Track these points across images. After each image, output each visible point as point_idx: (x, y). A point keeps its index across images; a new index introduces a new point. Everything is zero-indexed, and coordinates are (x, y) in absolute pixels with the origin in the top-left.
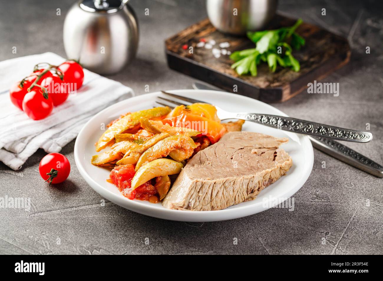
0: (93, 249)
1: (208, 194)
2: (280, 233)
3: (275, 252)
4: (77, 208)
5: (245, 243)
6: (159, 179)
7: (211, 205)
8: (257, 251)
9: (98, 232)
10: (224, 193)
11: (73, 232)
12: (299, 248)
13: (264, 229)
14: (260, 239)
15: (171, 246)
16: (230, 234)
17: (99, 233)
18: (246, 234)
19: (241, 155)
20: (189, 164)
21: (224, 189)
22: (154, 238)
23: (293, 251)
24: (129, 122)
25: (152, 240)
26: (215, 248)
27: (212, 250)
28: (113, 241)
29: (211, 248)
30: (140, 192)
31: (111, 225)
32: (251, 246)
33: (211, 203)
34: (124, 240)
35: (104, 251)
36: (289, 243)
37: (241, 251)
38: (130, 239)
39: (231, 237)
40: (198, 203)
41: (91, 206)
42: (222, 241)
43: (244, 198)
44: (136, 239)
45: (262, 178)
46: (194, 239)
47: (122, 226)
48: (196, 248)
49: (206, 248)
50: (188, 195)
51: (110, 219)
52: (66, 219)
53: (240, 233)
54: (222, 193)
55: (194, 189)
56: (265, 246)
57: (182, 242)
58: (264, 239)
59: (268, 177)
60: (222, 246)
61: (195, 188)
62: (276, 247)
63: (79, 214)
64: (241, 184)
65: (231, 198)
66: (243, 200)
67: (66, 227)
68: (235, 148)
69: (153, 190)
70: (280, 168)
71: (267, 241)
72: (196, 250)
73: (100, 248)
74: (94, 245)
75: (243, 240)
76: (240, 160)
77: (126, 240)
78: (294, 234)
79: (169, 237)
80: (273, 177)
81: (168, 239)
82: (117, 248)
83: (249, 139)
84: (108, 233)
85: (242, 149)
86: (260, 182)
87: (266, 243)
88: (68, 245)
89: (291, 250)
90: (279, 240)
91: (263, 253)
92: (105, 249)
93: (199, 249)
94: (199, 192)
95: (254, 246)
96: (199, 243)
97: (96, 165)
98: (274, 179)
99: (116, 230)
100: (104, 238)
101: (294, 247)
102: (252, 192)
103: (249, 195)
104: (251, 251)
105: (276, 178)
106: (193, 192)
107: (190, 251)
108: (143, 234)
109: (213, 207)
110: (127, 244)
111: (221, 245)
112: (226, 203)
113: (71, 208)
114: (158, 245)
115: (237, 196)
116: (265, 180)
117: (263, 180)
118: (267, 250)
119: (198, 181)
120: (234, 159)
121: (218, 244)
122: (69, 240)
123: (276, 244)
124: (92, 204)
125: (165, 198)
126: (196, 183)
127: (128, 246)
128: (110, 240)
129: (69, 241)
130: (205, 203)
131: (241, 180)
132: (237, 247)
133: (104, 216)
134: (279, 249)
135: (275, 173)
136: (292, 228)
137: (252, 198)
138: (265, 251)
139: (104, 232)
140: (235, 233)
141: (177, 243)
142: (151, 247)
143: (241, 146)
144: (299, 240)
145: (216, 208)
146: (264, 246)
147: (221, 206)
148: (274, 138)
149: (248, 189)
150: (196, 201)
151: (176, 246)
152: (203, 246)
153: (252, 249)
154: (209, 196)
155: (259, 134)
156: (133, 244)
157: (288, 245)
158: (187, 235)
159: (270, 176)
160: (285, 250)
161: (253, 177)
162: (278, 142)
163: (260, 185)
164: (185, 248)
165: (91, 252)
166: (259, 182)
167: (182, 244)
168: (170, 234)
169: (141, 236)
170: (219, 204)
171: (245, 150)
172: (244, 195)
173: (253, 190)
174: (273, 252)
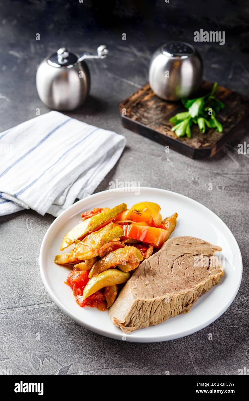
0: (44, 358)
1: (147, 312)
2: (208, 348)
3: (202, 372)
4: (38, 306)
5: (176, 359)
6: (108, 289)
7: (149, 321)
8: (186, 370)
9: (51, 336)
10: (162, 310)
11: (30, 334)
12: (224, 368)
13: (194, 342)
14: (190, 354)
15: (112, 359)
16: (165, 346)
17: (52, 338)
18: (178, 348)
19: (180, 264)
20: (134, 276)
21: (162, 306)
22: (98, 347)
23: (217, 372)
24: (89, 226)
25: (97, 349)
26: (150, 364)
27: (147, 366)
28: (63, 348)
29: (146, 362)
30: (90, 300)
31: (63, 328)
32: (181, 363)
33: (150, 320)
34: (72, 348)
35: (54, 360)
36: (215, 361)
37: (172, 368)
38: (78, 346)
39: (165, 350)
40: (138, 321)
41: (50, 304)
42: (157, 354)
43: (179, 312)
44: (83, 348)
45: (197, 291)
46: (132, 351)
47: (73, 330)
48: (133, 363)
49: (142, 362)
50: (130, 313)
51: (64, 321)
52: (26, 318)
53: (173, 345)
54: (160, 309)
55: (135, 308)
56: (194, 363)
57: (122, 354)
58: (193, 355)
59: (202, 289)
60: (156, 362)
61: (137, 306)
62: (203, 365)
63: (38, 313)
64: (177, 300)
65: (167, 313)
66: (179, 313)
67: (26, 328)
68: (175, 255)
69: (102, 298)
70: (213, 279)
71: (195, 357)
72: (133, 364)
73: (51, 357)
74: (46, 353)
75: (175, 354)
76: (179, 269)
77: (74, 348)
78: (220, 350)
79: (111, 347)
80: (206, 288)
81: (110, 349)
82: (65, 357)
83: (189, 245)
84: (60, 339)
85: (181, 256)
86: (195, 295)
87: (194, 359)
88: (24, 350)
89: (216, 371)
90: (206, 356)
91: (191, 372)
92: (54, 358)
93: (136, 364)
94: (140, 310)
95: (184, 363)
96: (136, 356)
97: (58, 264)
98: (207, 290)
99: (67, 335)
100: (56, 344)
101: (219, 367)
102: (187, 305)
103: (184, 309)
104: (181, 369)
105: (208, 289)
106: (134, 310)
107: (128, 366)
108: (90, 341)
109: (151, 322)
110: (74, 353)
111: (155, 360)
112: (163, 318)
113: (33, 305)
114: (101, 357)
115: (173, 311)
116: (199, 292)
117: (197, 293)
118: (195, 369)
119: (140, 301)
120: (174, 268)
121: (153, 358)
122: (26, 344)
123: (203, 361)
124: (51, 302)
125: (111, 306)
126: (138, 302)
127: (75, 355)
128: (60, 347)
129: (25, 346)
130: (144, 320)
131: (178, 296)
132: (169, 364)
133: (60, 317)
134: (206, 369)
135: (208, 285)
136: (219, 342)
137: (187, 311)
138: (193, 371)
139: (56, 337)
140: (169, 345)
141: (118, 355)
142: (94, 358)
143: (182, 253)
144: (224, 357)
145: (154, 323)
146: (192, 363)
147: (158, 322)
148: (209, 244)
149: (183, 303)
150: (136, 319)
151: (116, 359)
152: (139, 360)
153: (182, 366)
154: (148, 313)
155: (198, 239)
156: (79, 353)
157: (214, 364)
158: (127, 346)
159: (203, 289)
160: (211, 370)
161: (189, 292)
162: (213, 250)
163: (194, 298)
164: (124, 361)
165: (42, 361)
166: (193, 295)
167: (122, 357)
168: (112, 343)
169: (87, 344)
170: (157, 320)
171: (184, 258)
172: (180, 309)
173: (188, 303)
174: (200, 371)
